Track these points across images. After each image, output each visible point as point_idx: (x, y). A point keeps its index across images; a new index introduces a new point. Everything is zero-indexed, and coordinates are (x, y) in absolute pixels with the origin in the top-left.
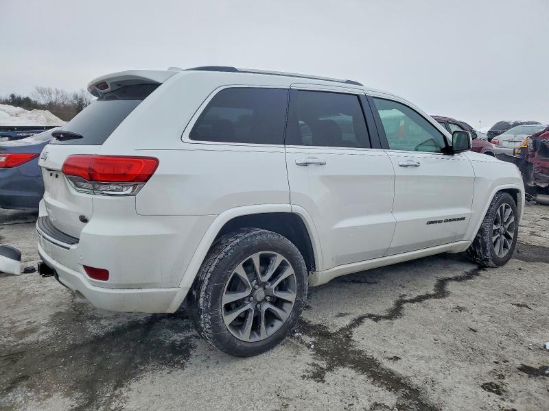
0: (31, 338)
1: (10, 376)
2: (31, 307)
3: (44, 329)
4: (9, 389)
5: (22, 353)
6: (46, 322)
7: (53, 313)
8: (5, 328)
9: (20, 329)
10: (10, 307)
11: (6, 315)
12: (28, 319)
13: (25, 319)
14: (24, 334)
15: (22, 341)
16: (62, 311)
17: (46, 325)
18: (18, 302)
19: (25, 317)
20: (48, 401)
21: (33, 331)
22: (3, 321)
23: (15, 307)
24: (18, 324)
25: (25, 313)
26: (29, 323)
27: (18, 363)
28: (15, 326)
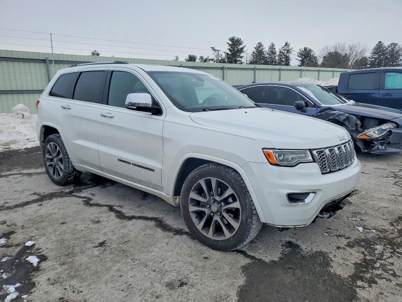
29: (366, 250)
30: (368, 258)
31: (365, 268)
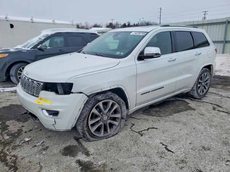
29: (11, 133)
30: (7, 131)
31: (4, 127)
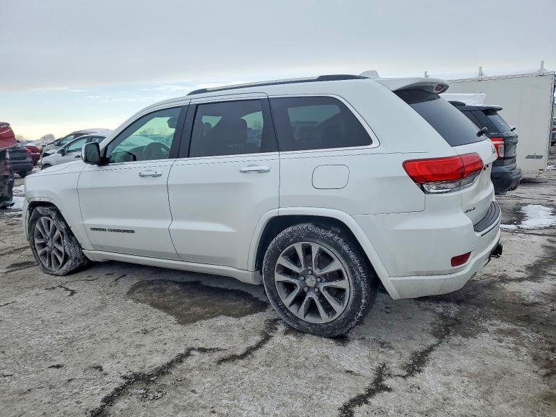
0: (506, 326)
1: (534, 309)
2: (488, 360)
3: (491, 329)
4: (537, 303)
5: (519, 319)
6: (484, 334)
7: (471, 340)
8: (526, 347)
9: (512, 339)
10: (512, 375)
11: (520, 364)
12: (500, 346)
13: (502, 346)
14: (510, 333)
15: (514, 327)
16: (460, 337)
17: (487, 331)
18: (498, 378)
19: (501, 350)
20: (515, 290)
21: (501, 331)
22: (526, 357)
23: (505, 372)
24: (512, 345)
25: (498, 356)
26: (500, 341)
27: (525, 314)
28: (515, 344)
